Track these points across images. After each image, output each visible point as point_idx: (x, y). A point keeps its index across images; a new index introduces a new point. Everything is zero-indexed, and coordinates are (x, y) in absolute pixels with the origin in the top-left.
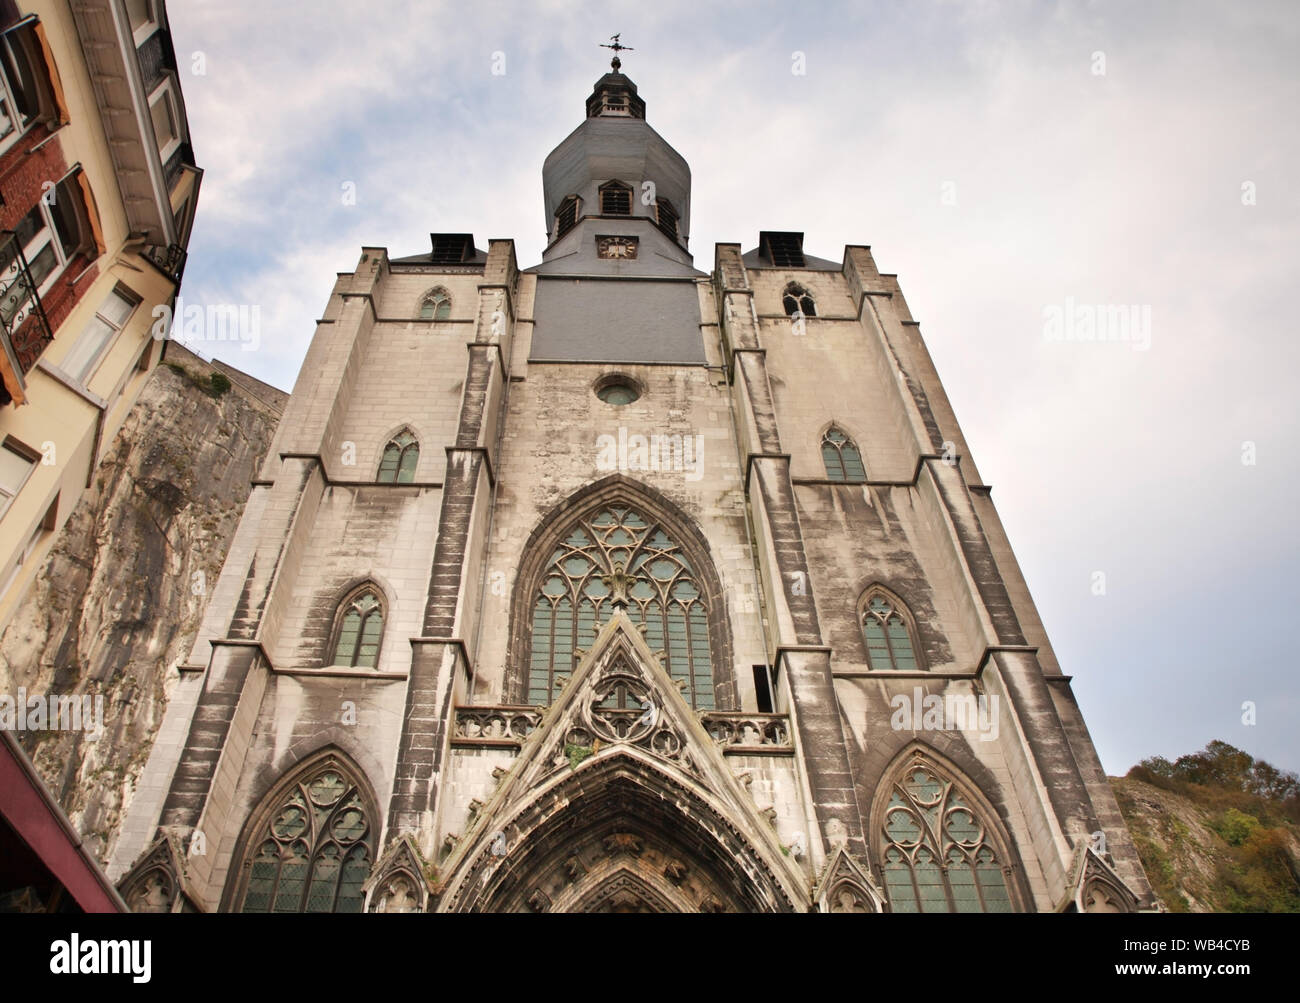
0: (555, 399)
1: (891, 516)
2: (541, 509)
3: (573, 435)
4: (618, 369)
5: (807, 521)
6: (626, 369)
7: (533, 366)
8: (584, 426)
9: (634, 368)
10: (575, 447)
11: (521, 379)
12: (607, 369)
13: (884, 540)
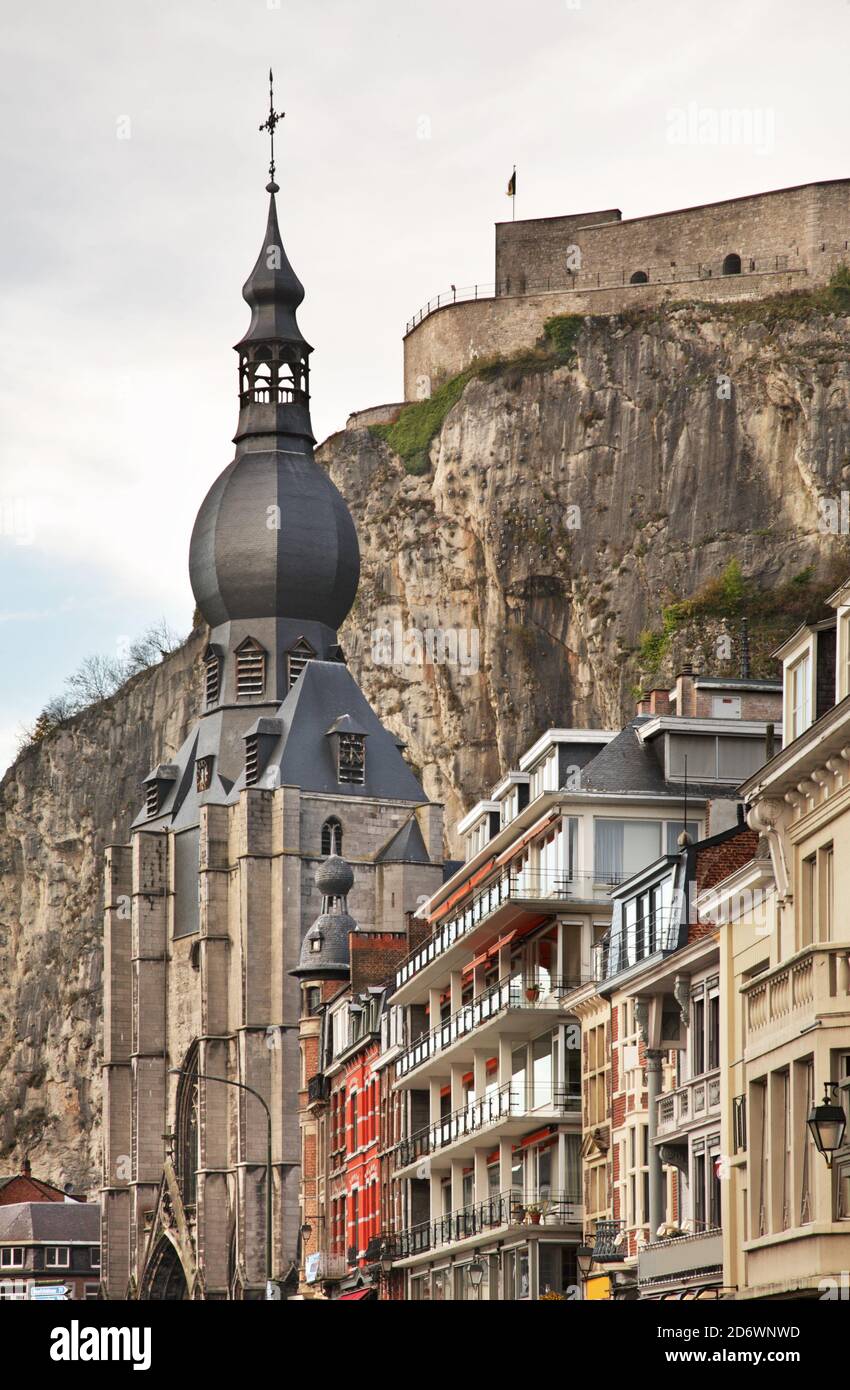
0: (180, 973)
7: (174, 944)
8: (187, 997)
11: (171, 958)
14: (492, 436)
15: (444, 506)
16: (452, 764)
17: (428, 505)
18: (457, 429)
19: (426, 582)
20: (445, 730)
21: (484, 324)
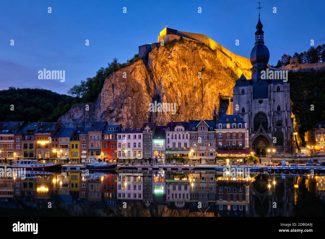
0: (255, 103)
1: (281, 114)
2: (255, 115)
3: (257, 107)
5: (275, 115)
8: (258, 106)
9: (262, 99)
10: (257, 108)
11: (252, 101)
12: (260, 99)
13: (280, 117)
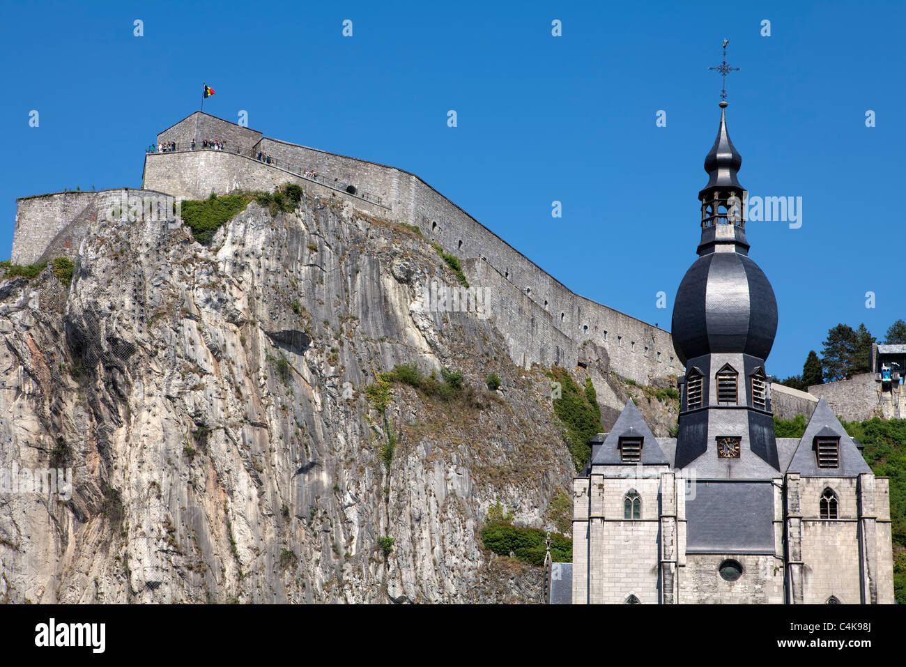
0: (701, 579)
4: (730, 557)
6: (735, 556)
7: (689, 556)
8: (715, 596)
9: (738, 556)
11: (684, 566)
12: (725, 557)
14: (262, 238)
15: (226, 268)
16: (240, 433)
17: (215, 265)
18: (242, 227)
19: (214, 312)
20: (231, 409)
21: (244, 170)
